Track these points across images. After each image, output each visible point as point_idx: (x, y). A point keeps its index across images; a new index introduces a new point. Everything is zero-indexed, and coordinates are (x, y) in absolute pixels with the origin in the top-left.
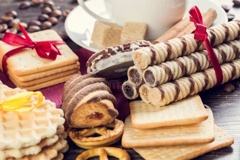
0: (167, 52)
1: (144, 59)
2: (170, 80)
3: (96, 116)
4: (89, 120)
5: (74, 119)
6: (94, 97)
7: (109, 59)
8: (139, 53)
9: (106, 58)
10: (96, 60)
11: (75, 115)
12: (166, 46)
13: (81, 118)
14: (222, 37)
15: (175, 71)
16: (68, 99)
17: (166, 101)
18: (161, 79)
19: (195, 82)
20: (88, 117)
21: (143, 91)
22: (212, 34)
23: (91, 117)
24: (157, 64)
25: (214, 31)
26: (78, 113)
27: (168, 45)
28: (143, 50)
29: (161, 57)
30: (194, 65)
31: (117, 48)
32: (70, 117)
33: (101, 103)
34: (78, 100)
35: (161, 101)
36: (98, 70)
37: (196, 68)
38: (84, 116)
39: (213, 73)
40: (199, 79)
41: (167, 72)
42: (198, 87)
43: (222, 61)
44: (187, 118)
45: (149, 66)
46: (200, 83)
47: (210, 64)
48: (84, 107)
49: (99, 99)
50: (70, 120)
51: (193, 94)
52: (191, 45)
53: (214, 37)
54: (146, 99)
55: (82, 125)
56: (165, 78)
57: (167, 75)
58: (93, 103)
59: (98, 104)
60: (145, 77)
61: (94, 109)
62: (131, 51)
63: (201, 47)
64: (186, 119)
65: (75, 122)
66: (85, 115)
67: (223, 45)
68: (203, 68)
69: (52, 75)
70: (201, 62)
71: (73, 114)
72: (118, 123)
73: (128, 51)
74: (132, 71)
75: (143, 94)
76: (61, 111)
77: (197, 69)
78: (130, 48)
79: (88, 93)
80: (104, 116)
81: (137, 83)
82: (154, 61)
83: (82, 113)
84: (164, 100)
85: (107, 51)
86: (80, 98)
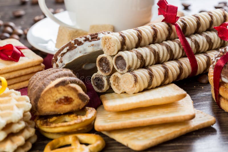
0: (137, 37)
1: (113, 43)
2: (142, 66)
3: (66, 100)
4: (57, 105)
5: (41, 105)
6: (62, 81)
7: (76, 50)
8: (108, 38)
9: (72, 50)
10: (62, 54)
11: (42, 100)
12: (136, 31)
13: (48, 103)
14: (193, 26)
15: (147, 57)
16: (34, 87)
17: (140, 86)
18: (133, 64)
19: (169, 69)
20: (57, 102)
21: (114, 81)
22: (183, 23)
23: (60, 102)
24: (128, 50)
25: (185, 20)
26: (45, 98)
27: (139, 31)
28: (112, 35)
29: (131, 42)
30: (167, 51)
31: (84, 39)
32: (36, 102)
33: (69, 87)
34: (45, 85)
35: (134, 86)
36: (64, 64)
37: (169, 55)
38: (52, 101)
39: (187, 61)
40: (173, 66)
41: (139, 57)
42: (173, 74)
43: (195, 50)
44: (164, 96)
45: (119, 51)
46: (174, 70)
47: (183, 53)
48: (51, 91)
49: (67, 83)
50: (37, 106)
51: (167, 81)
52: (162, 32)
53: (185, 26)
54: (117, 89)
55: (50, 111)
56: (137, 64)
57: (139, 60)
58: (62, 86)
59: (66, 88)
60: (116, 64)
61: (62, 93)
62: (99, 40)
63: (173, 35)
64: (163, 98)
65: (43, 108)
66: (53, 99)
67: (196, 36)
68: (176, 56)
69: (15, 78)
70: (174, 50)
71: (40, 100)
72: (90, 110)
73: (95, 40)
74: (101, 60)
75: (114, 85)
76: (27, 97)
77: (170, 57)
78: (98, 37)
79: (55, 78)
80: (74, 101)
81: (107, 72)
82: (124, 46)
83: (50, 98)
84: (138, 85)
85: (73, 42)
86: (47, 83)
